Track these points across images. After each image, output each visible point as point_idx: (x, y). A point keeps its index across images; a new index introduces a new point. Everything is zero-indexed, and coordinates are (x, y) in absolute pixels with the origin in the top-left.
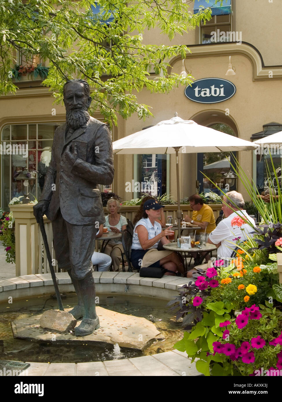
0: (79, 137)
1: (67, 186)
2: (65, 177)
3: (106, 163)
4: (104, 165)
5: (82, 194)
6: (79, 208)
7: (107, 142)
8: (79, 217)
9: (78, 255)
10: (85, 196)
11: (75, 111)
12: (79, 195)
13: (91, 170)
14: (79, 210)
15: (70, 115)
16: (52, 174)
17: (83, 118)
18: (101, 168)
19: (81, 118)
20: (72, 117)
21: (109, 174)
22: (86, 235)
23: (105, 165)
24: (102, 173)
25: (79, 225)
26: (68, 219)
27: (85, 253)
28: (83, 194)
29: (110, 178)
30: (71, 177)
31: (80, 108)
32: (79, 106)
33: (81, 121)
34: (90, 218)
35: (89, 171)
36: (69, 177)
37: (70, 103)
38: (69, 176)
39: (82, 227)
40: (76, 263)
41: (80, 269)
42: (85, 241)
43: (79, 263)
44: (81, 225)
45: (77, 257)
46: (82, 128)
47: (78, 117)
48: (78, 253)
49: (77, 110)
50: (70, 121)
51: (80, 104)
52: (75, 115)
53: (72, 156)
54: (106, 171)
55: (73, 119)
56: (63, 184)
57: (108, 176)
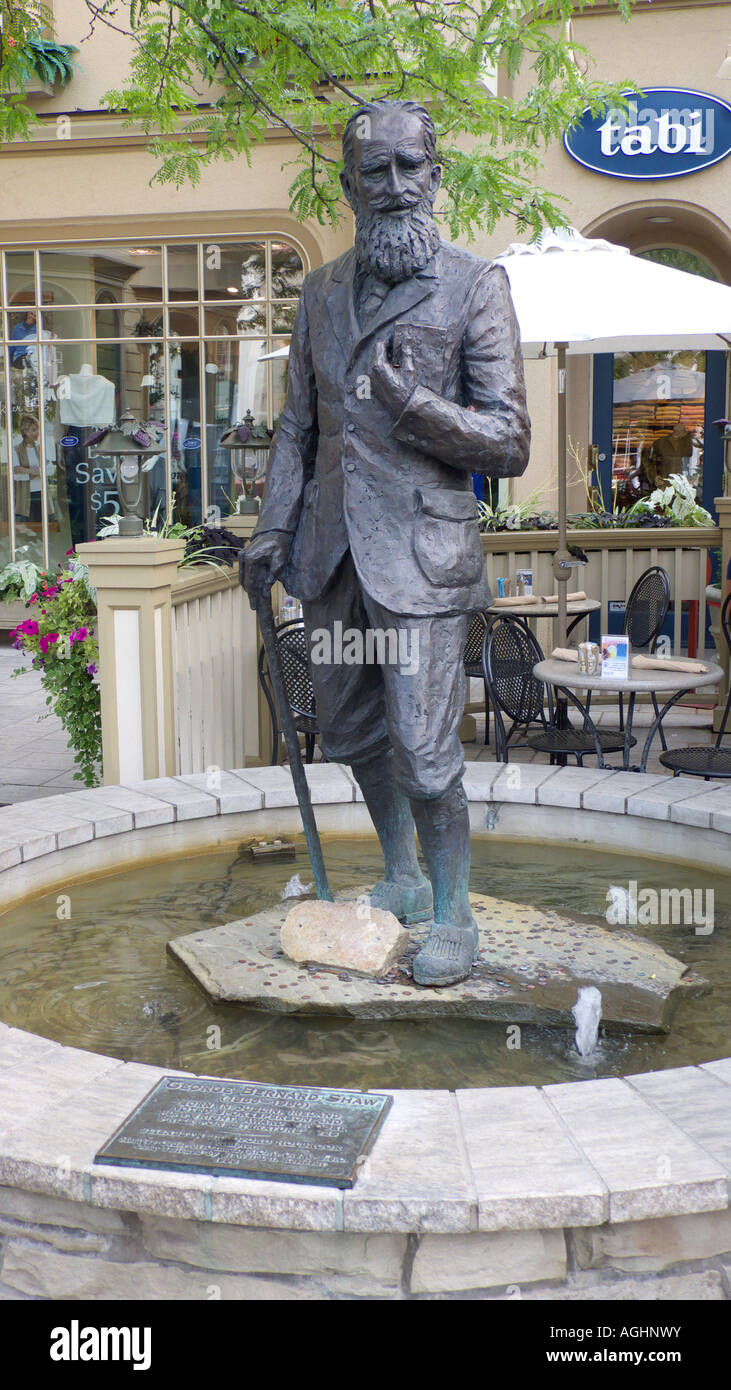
0: (414, 311)
1: (373, 483)
2: (364, 452)
3: (508, 402)
4: (501, 409)
5: (427, 511)
6: (417, 557)
7: (508, 328)
8: (421, 589)
9: (423, 719)
10: (435, 517)
11: (393, 217)
12: (416, 512)
13: (462, 428)
14: (420, 567)
15: (376, 232)
16: (295, 440)
17: (422, 240)
18: (494, 418)
19: (417, 244)
20: (384, 239)
21: (518, 439)
22: (444, 648)
23: (508, 408)
24: (497, 438)
25: (421, 617)
26: (385, 596)
27: (442, 709)
28: (431, 508)
29: (520, 452)
30: (388, 450)
31: (412, 206)
32: (408, 197)
33: (418, 253)
34: (455, 591)
35: (456, 431)
36: (379, 452)
37: (378, 188)
38: (378, 450)
39: (431, 620)
40: (419, 744)
41: (431, 764)
42: (442, 668)
43: (426, 745)
44: (428, 616)
45: (421, 724)
46: (420, 278)
47: (405, 239)
48: (422, 712)
49: (403, 212)
50: (379, 253)
51: (412, 193)
52: (398, 233)
53: (394, 378)
54: (510, 429)
55: (388, 245)
56: (354, 474)
57: (517, 448)
